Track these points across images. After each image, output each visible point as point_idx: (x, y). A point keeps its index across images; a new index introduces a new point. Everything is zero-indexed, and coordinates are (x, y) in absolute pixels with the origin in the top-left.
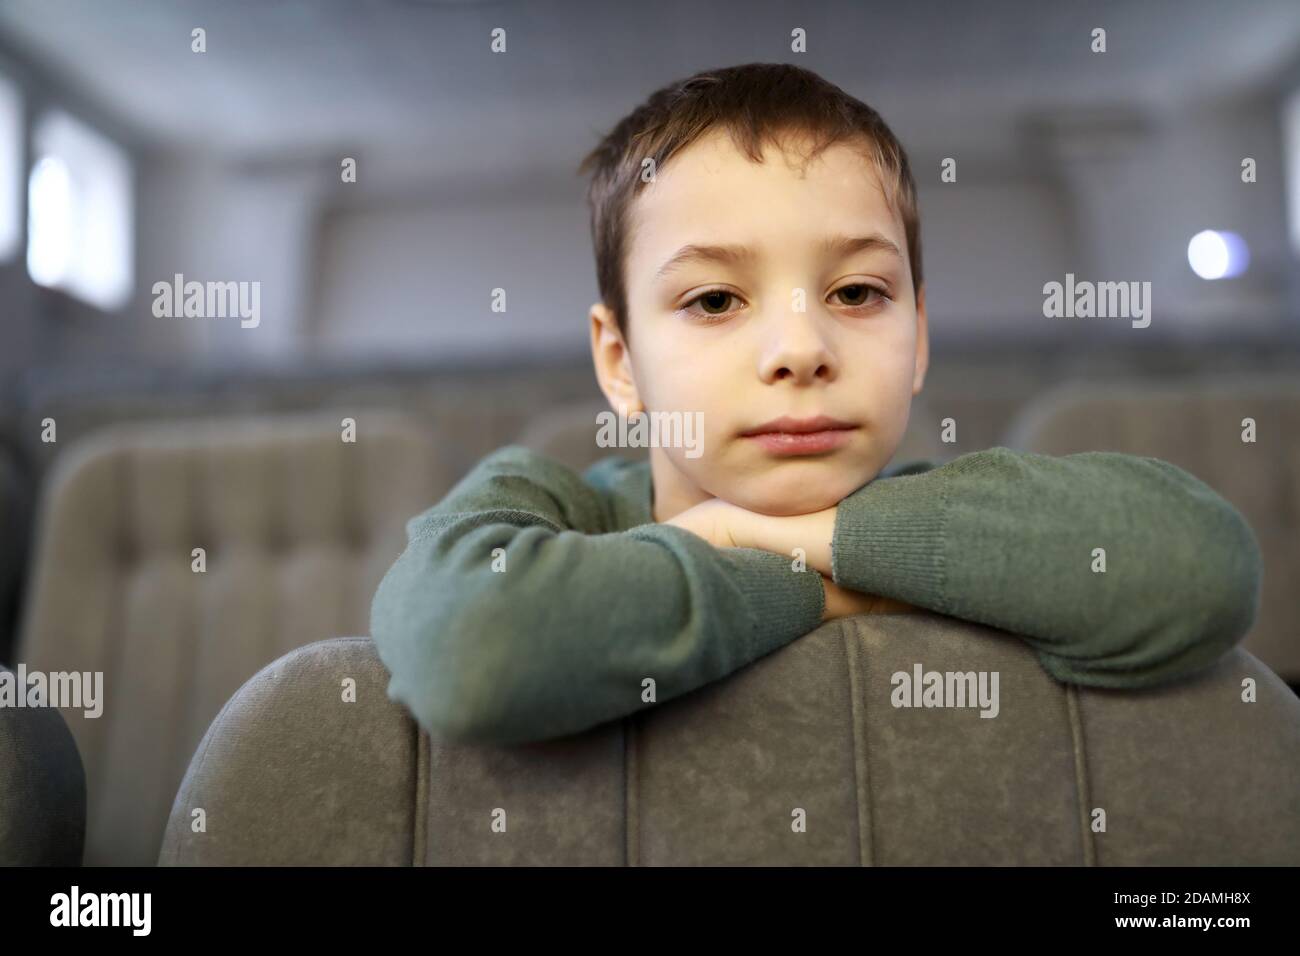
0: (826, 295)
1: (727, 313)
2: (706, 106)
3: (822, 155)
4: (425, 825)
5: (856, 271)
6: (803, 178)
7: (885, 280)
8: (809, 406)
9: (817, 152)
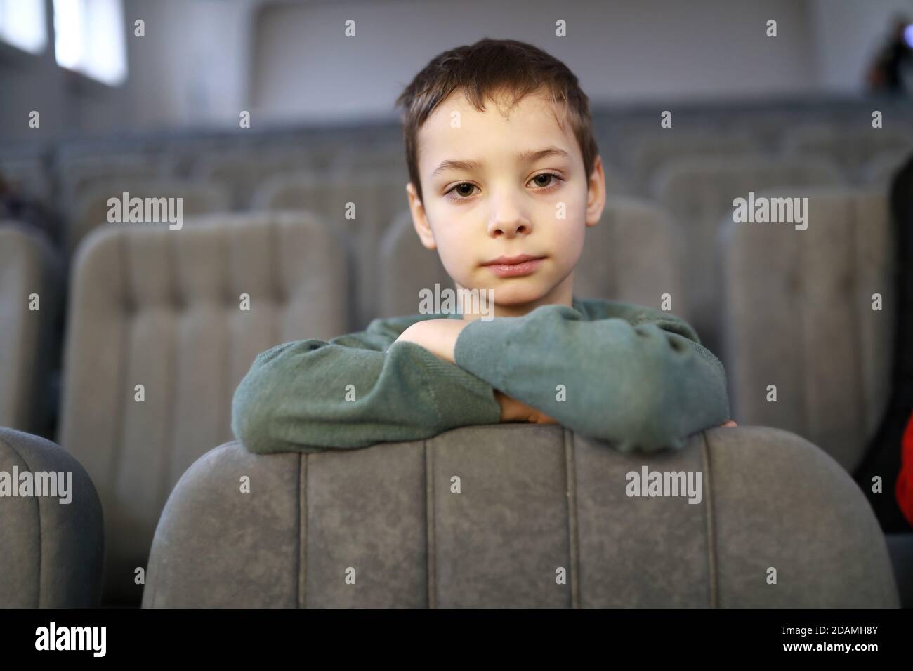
0: (526, 183)
1: (470, 197)
2: (453, 77)
3: (519, 103)
4: (306, 554)
5: (543, 167)
6: (508, 120)
7: (559, 171)
8: (515, 249)
9: (516, 102)
